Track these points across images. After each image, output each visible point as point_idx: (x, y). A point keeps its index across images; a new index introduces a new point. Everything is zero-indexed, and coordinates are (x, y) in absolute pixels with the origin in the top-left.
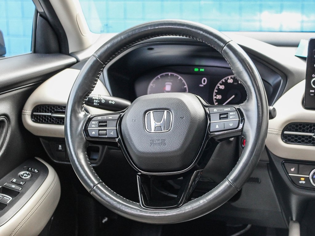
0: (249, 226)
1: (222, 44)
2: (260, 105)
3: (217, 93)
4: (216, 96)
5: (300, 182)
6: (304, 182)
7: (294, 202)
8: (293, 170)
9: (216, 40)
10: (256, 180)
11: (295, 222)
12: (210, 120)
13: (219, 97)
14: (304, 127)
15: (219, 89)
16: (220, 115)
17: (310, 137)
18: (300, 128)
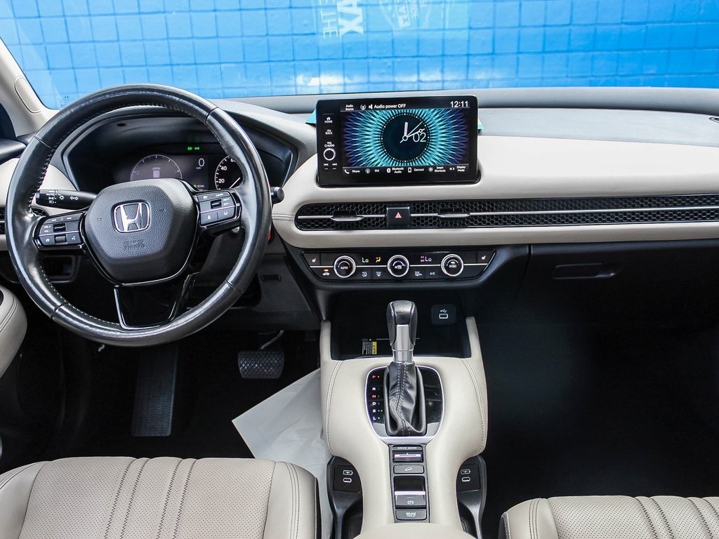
0: (282, 332)
1: (205, 113)
2: (258, 186)
3: (219, 177)
4: (217, 180)
5: (324, 274)
6: (328, 274)
7: (321, 298)
8: (314, 261)
9: (197, 108)
10: (275, 278)
11: (326, 321)
12: (200, 210)
13: (222, 181)
14: (320, 208)
15: (220, 171)
16: (212, 202)
17: (329, 220)
18: (316, 211)
